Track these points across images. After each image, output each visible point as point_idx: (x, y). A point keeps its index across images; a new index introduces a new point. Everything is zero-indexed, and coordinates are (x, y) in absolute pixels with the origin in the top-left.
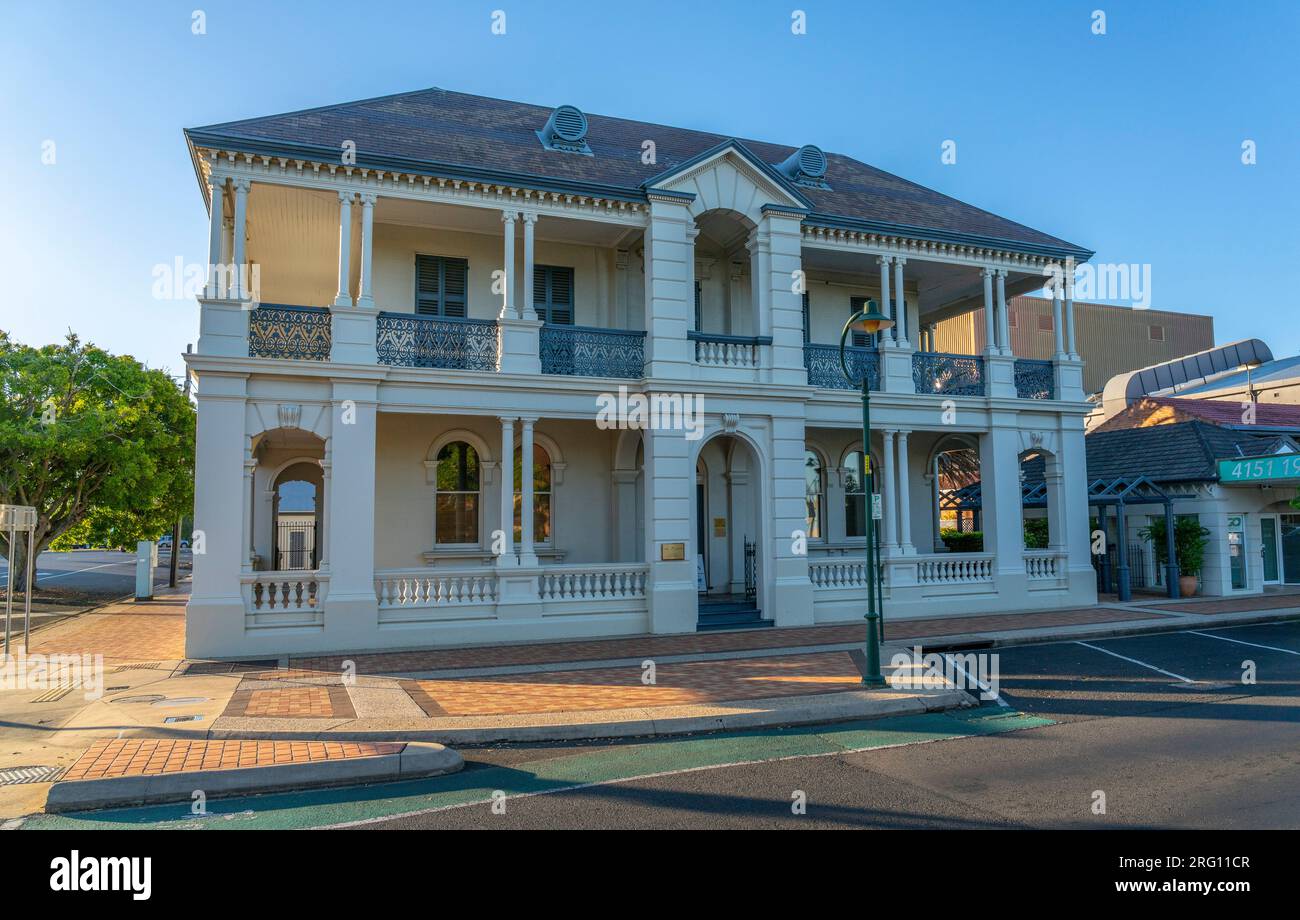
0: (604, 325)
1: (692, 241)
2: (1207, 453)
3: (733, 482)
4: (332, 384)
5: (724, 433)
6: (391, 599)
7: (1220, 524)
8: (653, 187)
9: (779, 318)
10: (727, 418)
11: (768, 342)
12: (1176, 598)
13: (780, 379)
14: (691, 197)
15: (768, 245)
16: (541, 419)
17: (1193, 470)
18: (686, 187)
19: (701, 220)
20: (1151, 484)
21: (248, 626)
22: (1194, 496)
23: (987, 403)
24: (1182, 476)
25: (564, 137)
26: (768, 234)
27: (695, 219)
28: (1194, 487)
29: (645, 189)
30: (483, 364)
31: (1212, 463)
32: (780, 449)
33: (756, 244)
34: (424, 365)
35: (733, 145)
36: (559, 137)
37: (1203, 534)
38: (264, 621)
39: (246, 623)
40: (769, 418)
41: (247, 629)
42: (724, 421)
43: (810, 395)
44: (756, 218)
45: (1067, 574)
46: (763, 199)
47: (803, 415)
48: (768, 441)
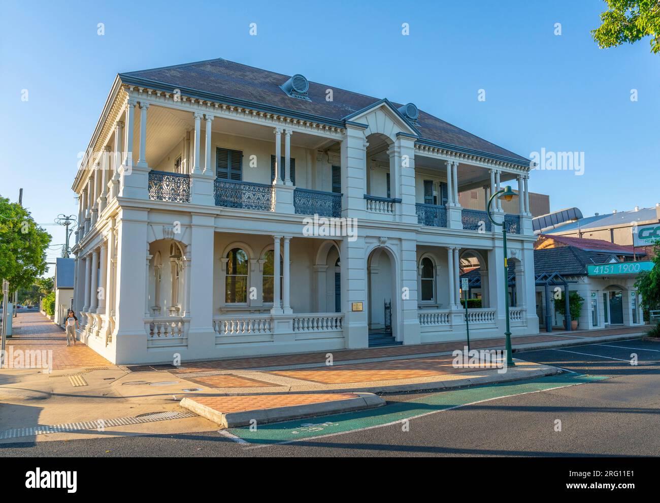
0: (310, 188)
1: (365, 149)
2: (580, 261)
3: (372, 272)
4: (191, 216)
5: (380, 247)
6: (220, 332)
7: (588, 296)
8: (349, 120)
9: (405, 190)
10: (382, 239)
11: (400, 201)
12: (569, 330)
13: (406, 220)
14: (366, 127)
15: (399, 153)
16: (294, 237)
17: (575, 269)
18: (363, 121)
19: (370, 138)
20: (560, 276)
21: (149, 346)
22: (576, 282)
23: (493, 235)
24: (570, 273)
25: (298, 91)
26: (400, 147)
27: (367, 138)
28: (576, 278)
29: (345, 121)
30: (265, 208)
31: (584, 266)
32: (406, 255)
33: (394, 152)
34: (236, 207)
35: (385, 102)
36: (295, 91)
37: (581, 300)
38: (158, 343)
39: (148, 345)
40: (400, 240)
41: (148, 348)
42: (380, 241)
43: (419, 229)
44: (394, 139)
45: (527, 319)
46: (397, 130)
47: (415, 239)
48: (399, 251)
